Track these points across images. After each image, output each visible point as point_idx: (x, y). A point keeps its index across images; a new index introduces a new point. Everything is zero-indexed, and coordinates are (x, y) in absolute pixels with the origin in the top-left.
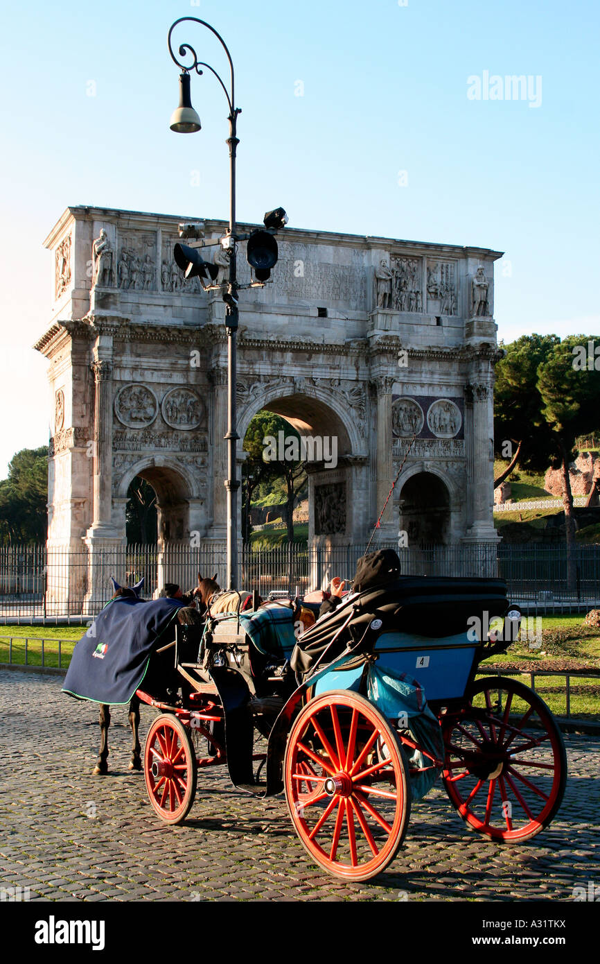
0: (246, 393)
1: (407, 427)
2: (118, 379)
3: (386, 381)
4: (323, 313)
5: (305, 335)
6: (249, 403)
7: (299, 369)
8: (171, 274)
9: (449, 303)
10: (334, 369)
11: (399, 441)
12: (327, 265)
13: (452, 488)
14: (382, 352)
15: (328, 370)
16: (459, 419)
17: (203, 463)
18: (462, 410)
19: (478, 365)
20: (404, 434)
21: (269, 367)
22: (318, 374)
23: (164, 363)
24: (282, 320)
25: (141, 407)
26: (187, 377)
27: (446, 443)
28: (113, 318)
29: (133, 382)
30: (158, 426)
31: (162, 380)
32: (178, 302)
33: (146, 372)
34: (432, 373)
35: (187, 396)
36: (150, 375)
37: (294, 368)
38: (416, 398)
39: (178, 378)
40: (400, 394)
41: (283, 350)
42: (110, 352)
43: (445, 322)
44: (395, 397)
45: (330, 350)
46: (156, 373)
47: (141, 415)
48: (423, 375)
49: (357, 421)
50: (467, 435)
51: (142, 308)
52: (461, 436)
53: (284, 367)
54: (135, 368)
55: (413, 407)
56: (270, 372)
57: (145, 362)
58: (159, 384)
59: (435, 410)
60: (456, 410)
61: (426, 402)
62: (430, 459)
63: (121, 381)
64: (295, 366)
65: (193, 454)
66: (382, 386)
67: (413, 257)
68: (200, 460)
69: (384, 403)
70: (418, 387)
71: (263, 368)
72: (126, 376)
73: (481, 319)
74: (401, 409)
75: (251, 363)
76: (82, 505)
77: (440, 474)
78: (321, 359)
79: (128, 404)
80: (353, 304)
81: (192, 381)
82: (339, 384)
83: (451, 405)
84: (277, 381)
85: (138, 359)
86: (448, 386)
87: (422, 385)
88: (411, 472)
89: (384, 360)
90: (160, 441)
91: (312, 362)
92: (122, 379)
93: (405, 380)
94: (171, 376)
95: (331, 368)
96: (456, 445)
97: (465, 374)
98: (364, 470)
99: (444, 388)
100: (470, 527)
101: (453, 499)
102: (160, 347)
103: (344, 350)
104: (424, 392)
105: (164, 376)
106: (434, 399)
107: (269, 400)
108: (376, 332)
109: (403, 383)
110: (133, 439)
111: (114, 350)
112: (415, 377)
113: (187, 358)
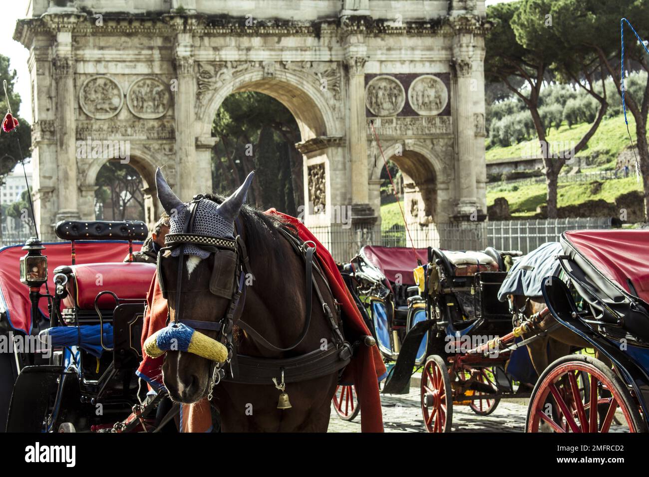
0: (213, 79)
1: (387, 105)
2: (82, 72)
3: (356, 62)
6: (216, 90)
7: (267, 53)
10: (305, 50)
11: (378, 122)
13: (438, 166)
15: (299, 52)
16: (445, 95)
17: (171, 150)
18: (448, 86)
19: (459, 40)
20: (383, 113)
21: (236, 52)
22: (287, 56)
23: (129, 54)
25: (106, 98)
26: (151, 67)
27: (430, 120)
29: (97, 74)
30: (124, 115)
31: (127, 71)
33: (110, 64)
34: (413, 49)
35: (153, 86)
36: (114, 66)
37: (262, 52)
38: (396, 76)
39: (143, 69)
40: (378, 72)
41: (250, 35)
42: (69, 48)
44: (369, 76)
45: (297, 30)
46: (120, 64)
47: (106, 106)
48: (403, 52)
49: (332, 102)
50: (453, 111)
52: (448, 112)
53: (251, 52)
54: (99, 61)
55: (393, 85)
56: (236, 58)
57: (109, 54)
58: (124, 75)
59: (417, 86)
60: (441, 85)
61: (407, 79)
62: (413, 138)
63: (85, 74)
64: (264, 50)
65: (160, 142)
66: (352, 67)
68: (167, 147)
69: (357, 80)
70: (398, 65)
71: (230, 54)
72: (90, 68)
74: (380, 88)
75: (217, 49)
76: (50, 194)
77: (424, 152)
78: (290, 41)
79: (93, 96)
81: (157, 71)
82: (312, 66)
83: (435, 81)
84: (245, 66)
85: (101, 52)
86: (431, 61)
87: (403, 62)
88: (391, 152)
89: (354, 40)
90: (126, 131)
92: (86, 72)
93: (383, 58)
94: (135, 67)
95: (301, 50)
96: (443, 122)
97: (449, 49)
98: (340, 150)
99: (427, 64)
101: (440, 177)
102: (123, 39)
103: (315, 29)
104: (406, 69)
105: (127, 67)
106: (414, 76)
107: (237, 85)
108: (344, 12)
109: (381, 62)
110: (100, 130)
111: (72, 46)
112: (394, 55)
113: (151, 48)
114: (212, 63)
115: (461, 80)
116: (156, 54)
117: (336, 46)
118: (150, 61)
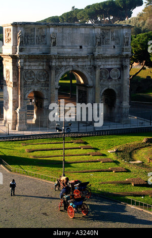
0: (60, 70)
1: (104, 76)
3: (98, 66)
4: (81, 47)
5: (76, 54)
6: (60, 73)
7: (74, 63)
8: (39, 39)
9: (117, 41)
10: (84, 62)
11: (102, 81)
12: (82, 34)
13: (117, 92)
14: (98, 58)
15: (82, 63)
16: (119, 73)
17: (48, 89)
18: (120, 71)
19: (125, 60)
20: (103, 78)
22: (79, 64)
23: (37, 64)
24: (69, 50)
25: (31, 76)
26: (43, 67)
27: (115, 80)
28: (24, 55)
29: (29, 69)
30: (35, 80)
32: (41, 47)
34: (112, 61)
35: (44, 72)
36: (33, 67)
38: (107, 68)
39: (41, 68)
40: (103, 68)
41: (70, 58)
43: (116, 47)
44: (101, 69)
45: (83, 58)
46: (35, 66)
47: (31, 78)
48: (109, 62)
49: (90, 76)
50: (121, 78)
51: (31, 50)
52: (120, 78)
53: (70, 63)
54: (29, 66)
55: (106, 71)
56: (66, 64)
57: (32, 64)
58: (36, 69)
59: (112, 71)
61: (110, 69)
62: (111, 85)
63: (25, 69)
65: (45, 87)
66: (97, 68)
67: (107, 29)
69: (98, 72)
71: (64, 64)
72: (27, 68)
73: (126, 47)
74: (103, 72)
75: (61, 62)
76: (15, 102)
77: (113, 89)
78: (80, 60)
79: (27, 75)
80: (90, 44)
81: (45, 68)
82: (85, 66)
83: (117, 70)
84: (68, 67)
85: (30, 63)
86: (116, 65)
87: (109, 65)
88: (105, 89)
89: (98, 60)
90: (36, 84)
91: (78, 60)
94: (39, 67)
96: (118, 80)
97: (121, 61)
98: (92, 89)
100: (122, 103)
101: (117, 95)
102: (36, 59)
103: (87, 57)
104: (110, 67)
105: (37, 67)
106: (112, 68)
107: (66, 72)
108: (96, 53)
109: (104, 65)
110: (29, 84)
111: (24, 62)
112: (107, 63)
113: (43, 62)
114: (59, 66)
115: (125, 70)
116: (45, 63)
117: (92, 60)
118: (43, 65)
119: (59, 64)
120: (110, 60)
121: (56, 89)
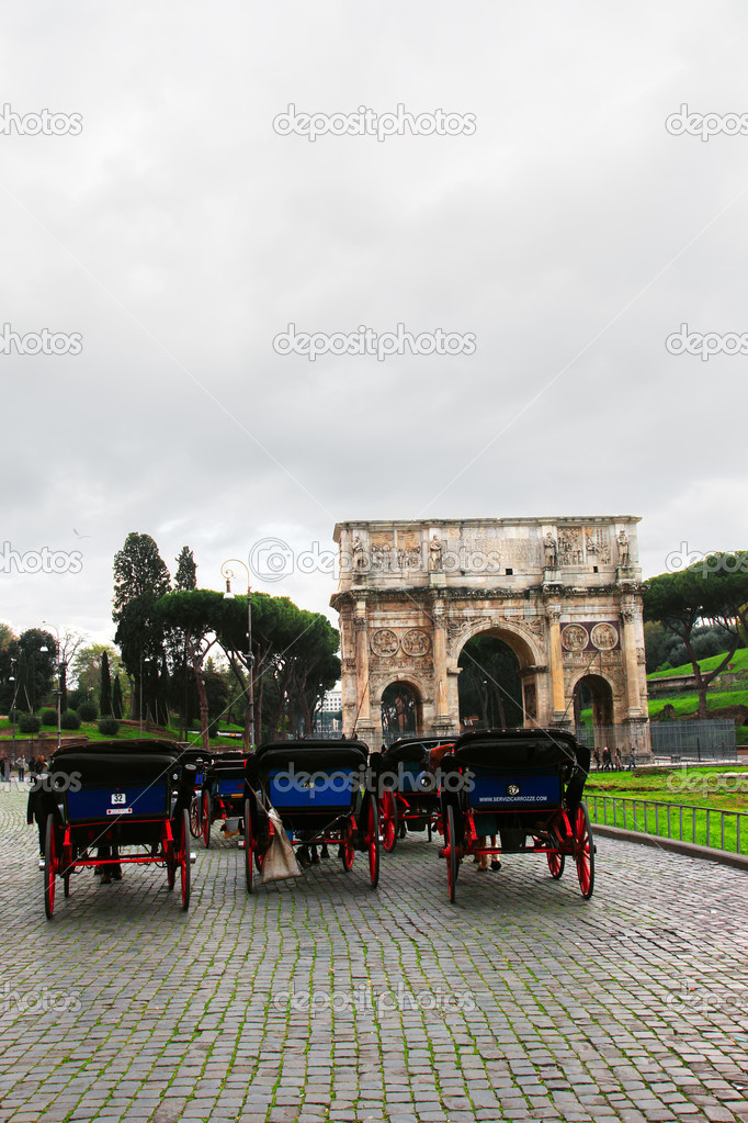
0: (458, 629)
1: (576, 644)
2: (373, 626)
3: (554, 615)
4: (509, 572)
5: (496, 588)
6: (460, 636)
7: (495, 611)
9: (604, 556)
10: (520, 609)
11: (571, 655)
12: (511, 540)
13: (613, 684)
14: (551, 596)
15: (516, 610)
16: (616, 636)
17: (431, 677)
18: (618, 630)
19: (624, 598)
20: (574, 649)
21: (474, 611)
22: (508, 613)
23: (403, 614)
24: (481, 580)
25: (388, 644)
26: (417, 622)
27: (607, 653)
28: (364, 591)
29: (383, 628)
30: (400, 654)
31: (401, 625)
33: (391, 621)
34: (593, 606)
35: (419, 635)
36: (394, 622)
37: (491, 611)
38: (581, 623)
39: (412, 623)
40: (569, 622)
41: (483, 599)
42: (364, 612)
43: (600, 570)
44: (563, 625)
45: (514, 596)
46: (397, 621)
47: (388, 648)
48: (586, 608)
49: (539, 642)
50: (622, 646)
51: (386, 580)
52: (618, 647)
53: (484, 610)
54: (383, 619)
55: (581, 630)
56: (474, 614)
57: (390, 614)
58: (399, 627)
59: (597, 632)
60: (613, 630)
61: (589, 626)
62: (596, 665)
63: (374, 628)
64: (492, 609)
65: (424, 671)
66: (552, 619)
67: (575, 528)
68: (428, 675)
69: (555, 630)
70: (583, 616)
71: (469, 612)
72: (378, 624)
74: (571, 632)
75: (460, 610)
76: (352, 707)
77: (603, 675)
78: (510, 603)
79: (379, 642)
80: (532, 564)
81: (421, 625)
82: (524, 619)
83: (609, 627)
84: (480, 620)
85: (385, 613)
86: (606, 613)
87: (586, 614)
88: (580, 676)
89: (552, 601)
90: (401, 664)
91: (504, 605)
92: (376, 627)
93: (573, 612)
94: (407, 622)
95: (517, 608)
96: (615, 654)
97: (617, 604)
98: (545, 675)
99: (603, 615)
101: (614, 692)
102: (399, 604)
103: (526, 595)
104: (588, 619)
105: (402, 622)
106: (595, 623)
107: (475, 633)
108: (545, 582)
109: (572, 614)
110: (384, 664)
111: (366, 610)
112: (580, 610)
113: (417, 610)
114: (455, 618)
115: (626, 626)
116: (421, 613)
117: (540, 604)
118: (417, 618)
119: (457, 613)
120: (588, 601)
121: (450, 674)
